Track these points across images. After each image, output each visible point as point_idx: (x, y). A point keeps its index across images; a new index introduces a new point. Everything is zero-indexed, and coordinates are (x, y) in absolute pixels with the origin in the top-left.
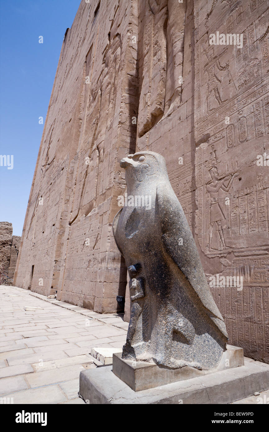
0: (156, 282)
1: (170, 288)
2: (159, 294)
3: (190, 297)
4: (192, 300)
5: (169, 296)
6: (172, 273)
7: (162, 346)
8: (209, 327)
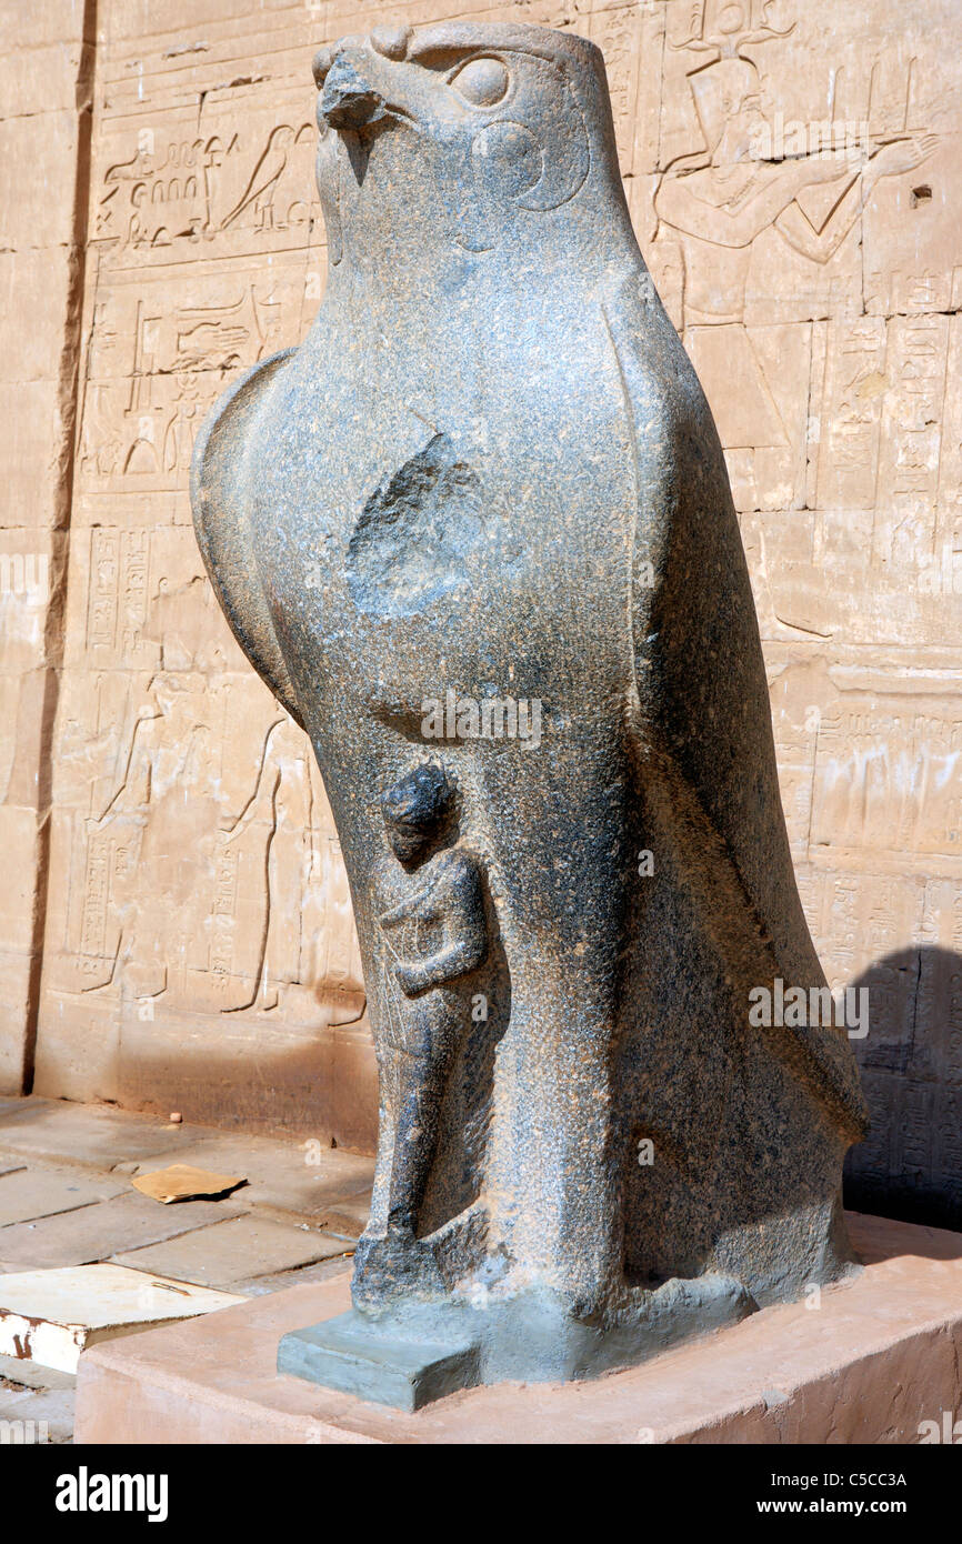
0: (564, 886)
1: (637, 909)
2: (580, 949)
3: (712, 936)
4: (722, 951)
5: (631, 955)
6: (650, 827)
7: (589, 1219)
8: (781, 1075)
